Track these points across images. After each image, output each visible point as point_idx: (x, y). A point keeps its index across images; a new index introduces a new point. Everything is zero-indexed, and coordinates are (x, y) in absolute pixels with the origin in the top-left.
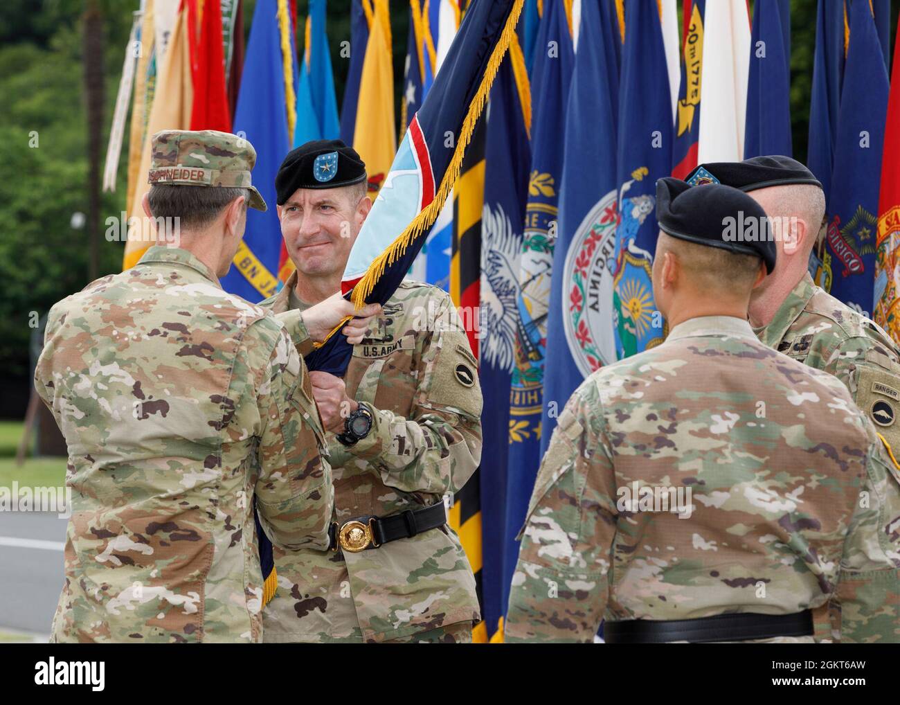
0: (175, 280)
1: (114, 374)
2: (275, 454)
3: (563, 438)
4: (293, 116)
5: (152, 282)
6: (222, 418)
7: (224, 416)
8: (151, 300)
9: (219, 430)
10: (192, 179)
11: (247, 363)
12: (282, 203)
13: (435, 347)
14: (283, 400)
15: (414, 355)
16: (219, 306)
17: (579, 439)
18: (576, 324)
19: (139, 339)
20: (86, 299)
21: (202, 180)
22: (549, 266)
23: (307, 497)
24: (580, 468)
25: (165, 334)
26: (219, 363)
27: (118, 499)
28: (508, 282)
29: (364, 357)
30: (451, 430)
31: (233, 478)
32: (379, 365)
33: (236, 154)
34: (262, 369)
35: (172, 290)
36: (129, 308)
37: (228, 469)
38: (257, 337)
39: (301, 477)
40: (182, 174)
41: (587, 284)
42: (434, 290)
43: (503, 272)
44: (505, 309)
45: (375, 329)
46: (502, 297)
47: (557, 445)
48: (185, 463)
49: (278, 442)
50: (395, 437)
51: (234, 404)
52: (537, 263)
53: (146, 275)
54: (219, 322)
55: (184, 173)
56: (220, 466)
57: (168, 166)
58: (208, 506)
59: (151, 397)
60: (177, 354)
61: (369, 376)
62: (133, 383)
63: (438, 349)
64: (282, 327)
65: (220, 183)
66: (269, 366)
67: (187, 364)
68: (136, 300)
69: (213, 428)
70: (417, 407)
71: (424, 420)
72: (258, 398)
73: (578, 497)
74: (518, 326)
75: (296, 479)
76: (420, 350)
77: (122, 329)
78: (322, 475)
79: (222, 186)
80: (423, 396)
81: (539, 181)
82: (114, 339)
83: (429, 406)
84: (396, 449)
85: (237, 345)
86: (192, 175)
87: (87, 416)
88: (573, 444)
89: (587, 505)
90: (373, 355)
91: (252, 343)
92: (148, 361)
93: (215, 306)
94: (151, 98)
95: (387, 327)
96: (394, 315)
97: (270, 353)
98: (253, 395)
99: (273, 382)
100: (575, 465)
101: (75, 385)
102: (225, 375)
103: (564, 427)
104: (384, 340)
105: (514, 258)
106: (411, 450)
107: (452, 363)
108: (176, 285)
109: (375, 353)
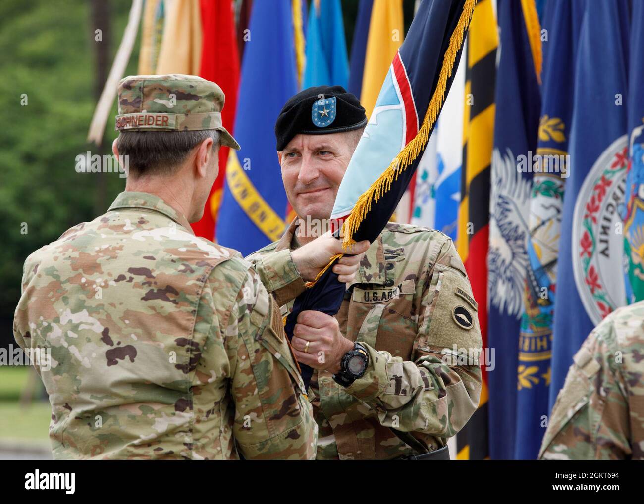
0: (143, 225)
1: (84, 321)
2: (249, 395)
3: (580, 375)
4: (302, 60)
5: (119, 228)
6: (188, 361)
7: (191, 359)
8: (118, 246)
9: (187, 373)
10: (156, 125)
11: (212, 305)
12: (281, 149)
13: (434, 290)
14: (252, 341)
15: (414, 299)
16: (183, 249)
17: (595, 377)
18: (586, 270)
19: (106, 286)
20: (57, 248)
21: (167, 125)
22: (559, 211)
23: (286, 436)
24: (595, 406)
25: (131, 279)
26: (184, 306)
27: (96, 446)
28: (517, 227)
29: (365, 302)
30: (448, 371)
31: (208, 421)
32: (379, 310)
33: (201, 97)
34: (228, 310)
35: (139, 236)
36: (97, 255)
37: (200, 411)
38: (222, 278)
39: (277, 417)
40: (147, 120)
41: (597, 229)
42: (434, 235)
43: (513, 217)
44: (514, 255)
45: (375, 274)
46: (511, 242)
47: (572, 383)
48: (156, 407)
49: (250, 383)
50: (392, 377)
51: (200, 347)
52: (547, 208)
53: (114, 221)
54: (183, 265)
55: (149, 119)
56: (191, 408)
57: (134, 112)
58: (183, 451)
59: (119, 343)
60: (143, 298)
61: (369, 322)
62: (102, 329)
63: (437, 292)
64: (248, 268)
65: (186, 127)
66: (236, 307)
67: (153, 308)
68: (104, 246)
69: (181, 372)
70: (416, 351)
71: (422, 361)
72: (225, 339)
73: (593, 434)
74: (528, 272)
75: (271, 419)
76: (420, 294)
77: (91, 276)
78: (299, 414)
79: (189, 129)
80: (422, 339)
81: (549, 126)
82: (83, 287)
83: (428, 349)
84: (392, 389)
85: (200, 287)
86: (157, 121)
87: (60, 364)
88: (589, 381)
89: (602, 442)
90: (373, 299)
91: (217, 284)
92: (115, 307)
93: (180, 249)
94: (159, 41)
95: (388, 272)
96: (395, 260)
97: (236, 294)
98: (218, 337)
99: (240, 324)
100: (591, 402)
101: (48, 334)
102: (189, 318)
103: (581, 364)
104: (384, 285)
105: (524, 203)
106: (408, 389)
107: (451, 305)
108: (144, 229)
109: (376, 298)
